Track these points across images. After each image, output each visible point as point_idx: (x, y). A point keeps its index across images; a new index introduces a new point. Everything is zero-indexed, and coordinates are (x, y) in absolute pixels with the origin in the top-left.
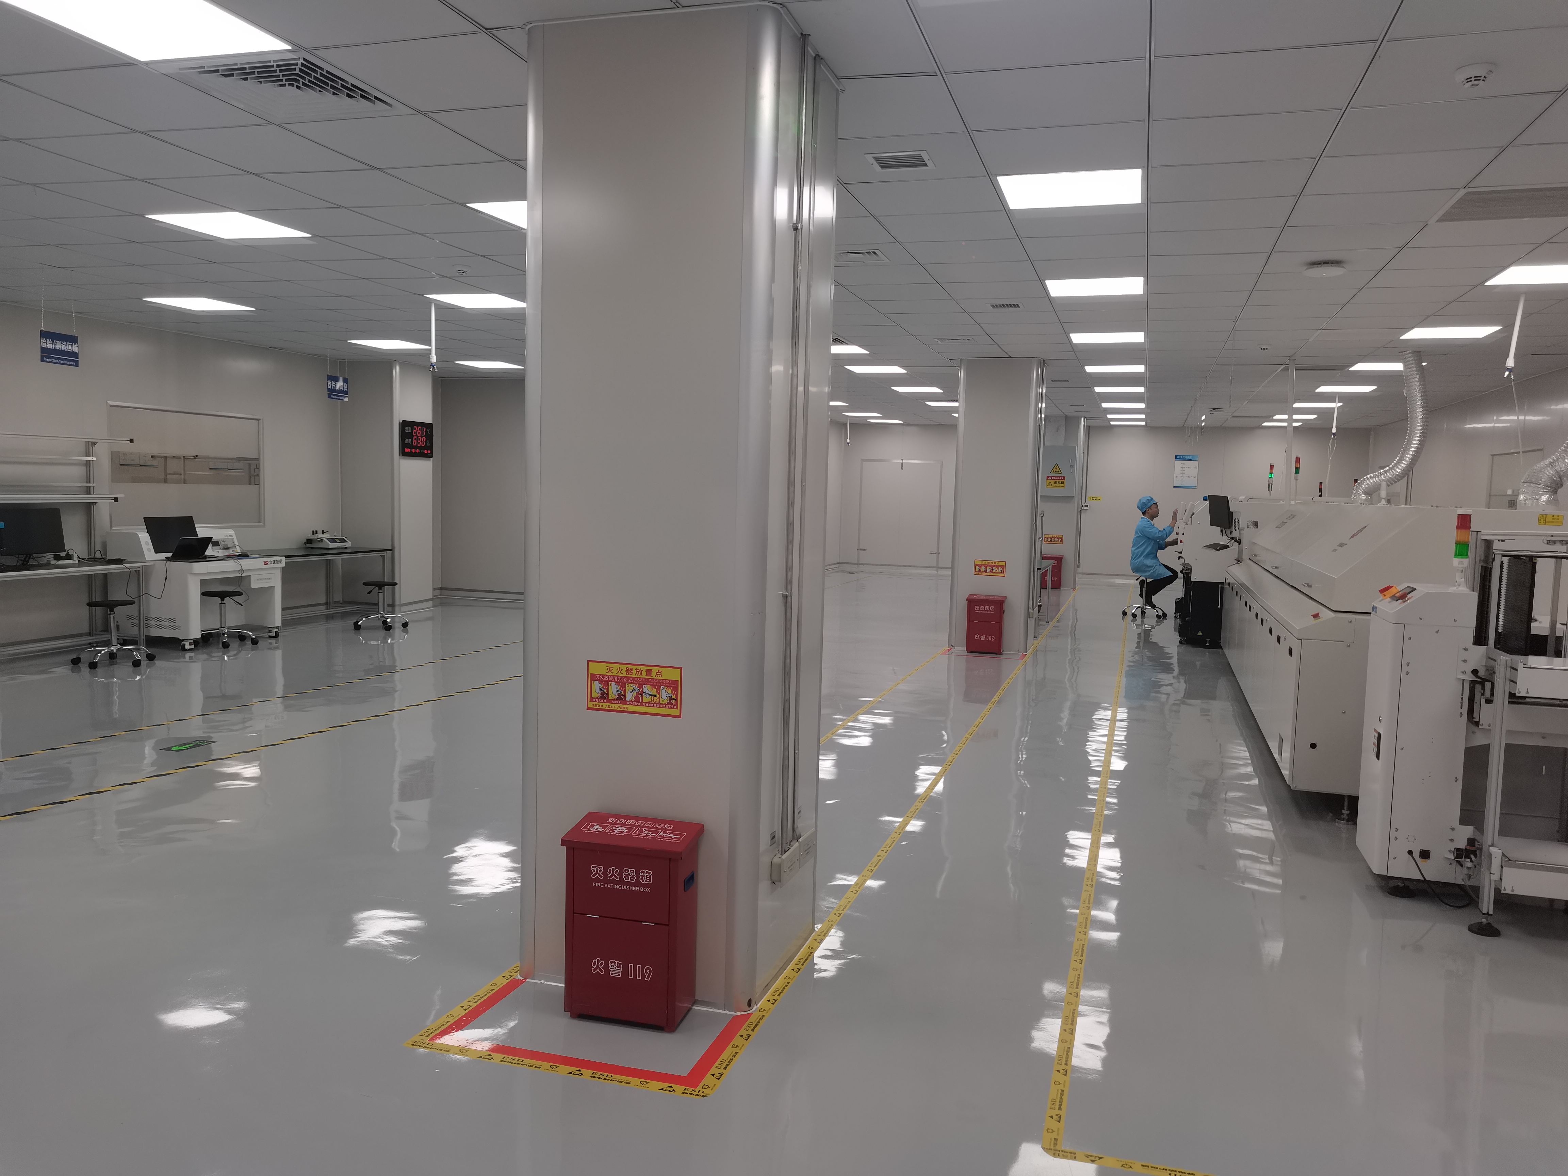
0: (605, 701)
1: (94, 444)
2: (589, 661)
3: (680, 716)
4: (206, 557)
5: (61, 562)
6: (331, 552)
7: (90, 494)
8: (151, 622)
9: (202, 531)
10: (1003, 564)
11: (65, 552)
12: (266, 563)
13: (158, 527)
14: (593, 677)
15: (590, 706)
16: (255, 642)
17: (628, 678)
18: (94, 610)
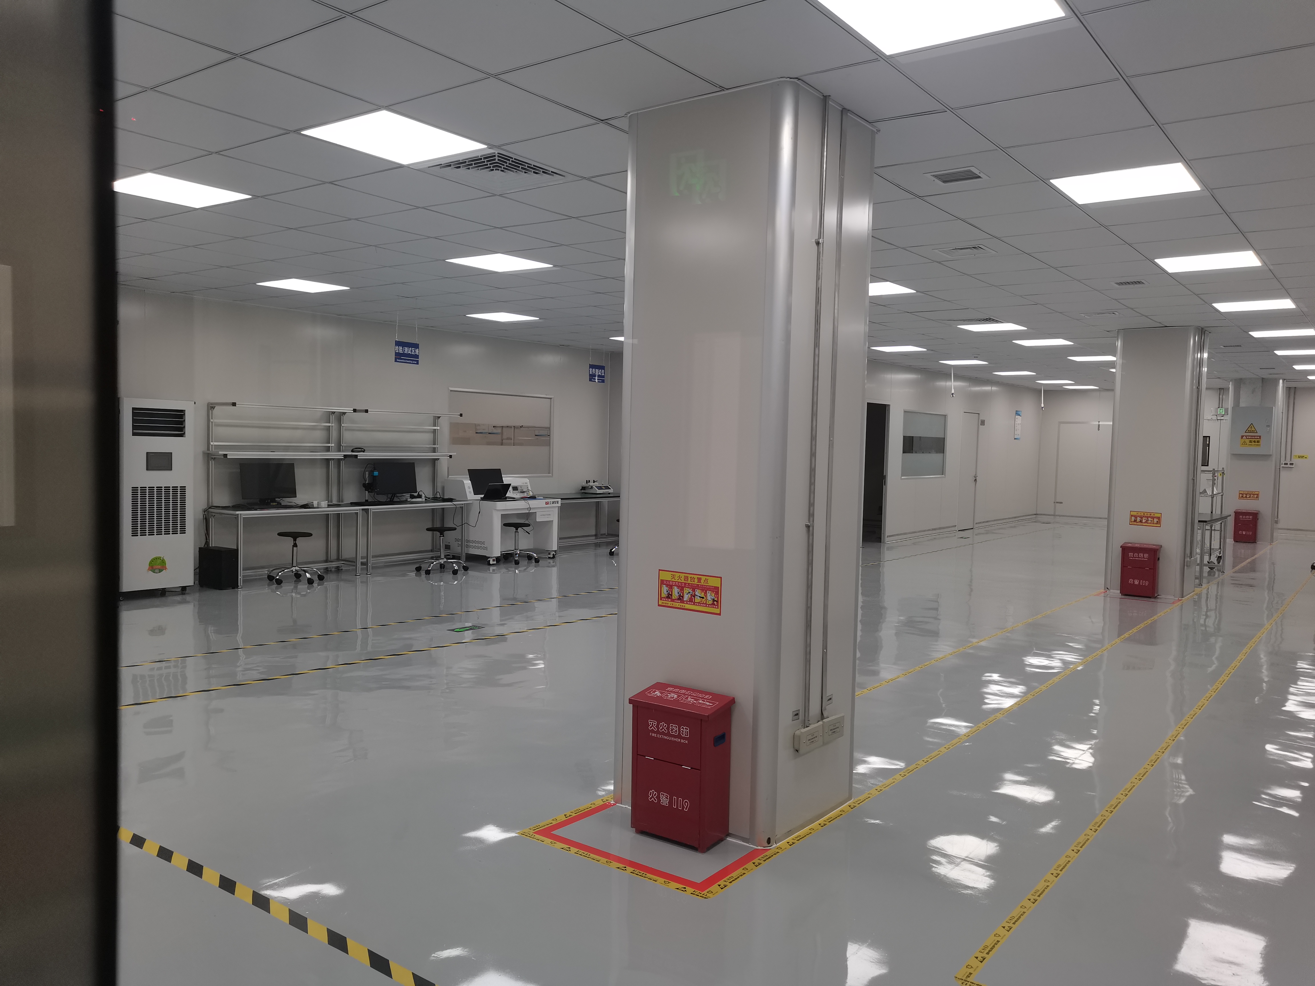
0: (670, 600)
1: (439, 417)
2: (660, 570)
3: (720, 614)
4: (506, 498)
5: (414, 500)
6: (598, 496)
7: (435, 452)
8: (470, 544)
9: (506, 480)
10: (1159, 515)
11: (416, 492)
12: (547, 503)
13: (477, 476)
14: (662, 582)
15: (660, 603)
16: (537, 561)
17: (685, 584)
18: (435, 533)
